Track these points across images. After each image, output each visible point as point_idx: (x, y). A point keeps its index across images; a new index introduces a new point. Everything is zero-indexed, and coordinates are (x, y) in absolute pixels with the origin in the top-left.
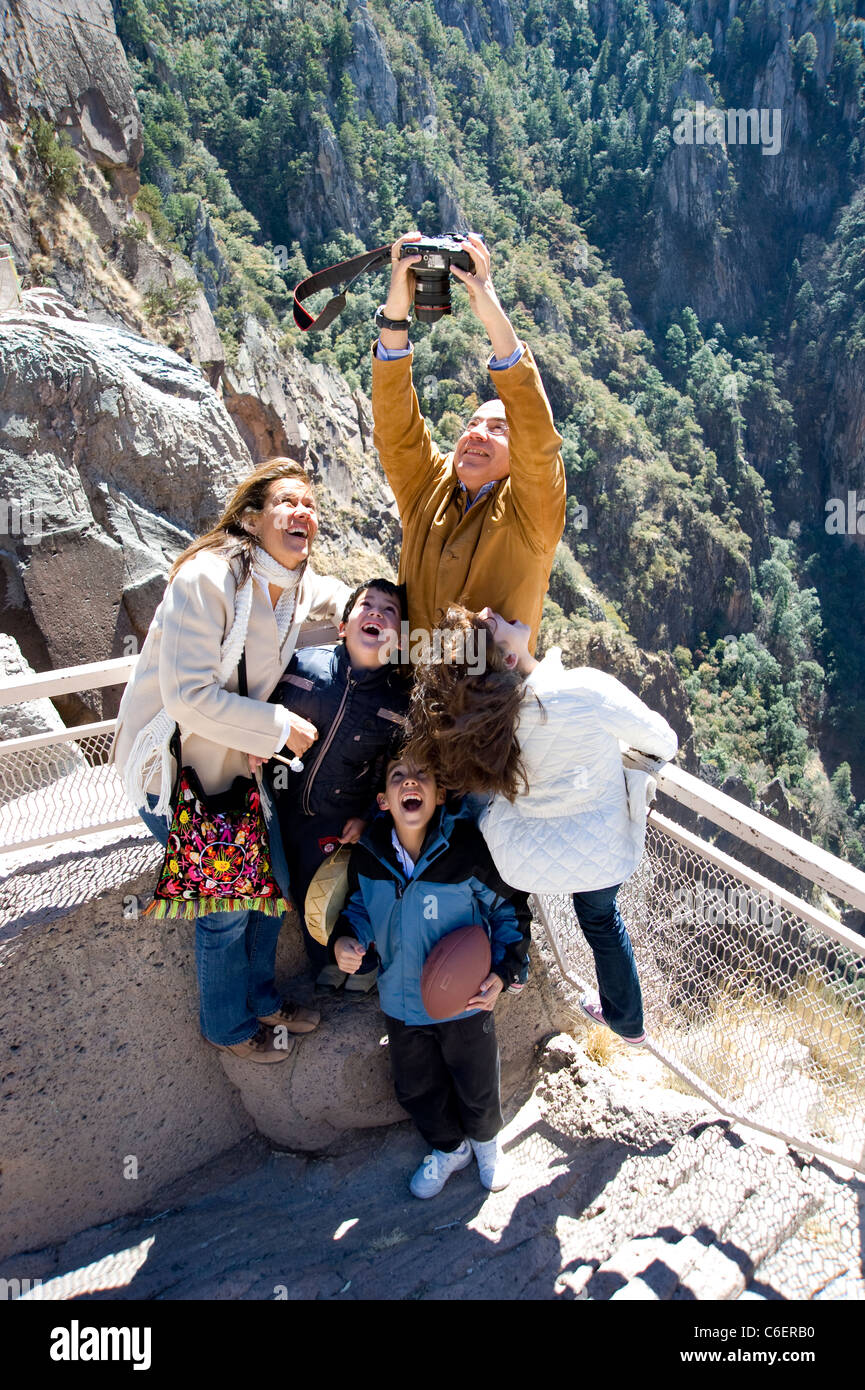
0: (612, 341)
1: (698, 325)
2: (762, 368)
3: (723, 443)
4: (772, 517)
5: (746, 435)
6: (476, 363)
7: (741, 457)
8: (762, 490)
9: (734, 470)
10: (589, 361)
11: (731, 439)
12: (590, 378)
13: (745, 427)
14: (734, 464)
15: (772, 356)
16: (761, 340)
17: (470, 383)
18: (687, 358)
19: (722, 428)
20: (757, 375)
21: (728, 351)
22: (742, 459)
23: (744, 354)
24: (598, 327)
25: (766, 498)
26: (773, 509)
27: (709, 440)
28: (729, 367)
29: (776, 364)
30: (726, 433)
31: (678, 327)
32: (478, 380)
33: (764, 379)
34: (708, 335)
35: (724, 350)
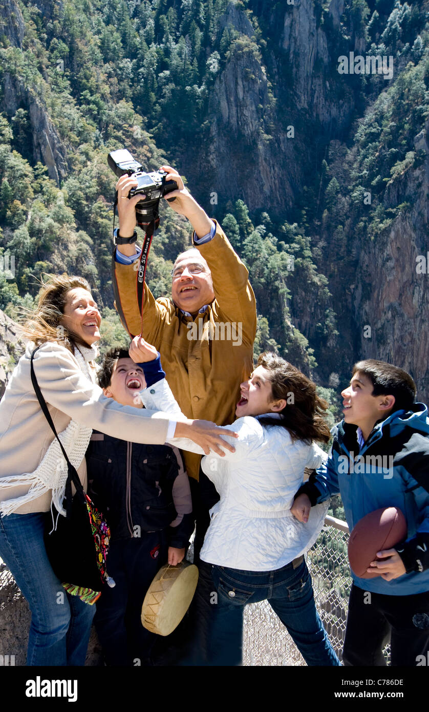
0: (179, 228)
1: (249, 214)
2: (302, 249)
3: (273, 310)
4: (315, 370)
5: (291, 303)
6: (66, 248)
7: (288, 322)
8: (307, 348)
9: (283, 332)
10: (160, 245)
11: (280, 307)
12: (162, 259)
13: (290, 297)
14: (283, 327)
15: (309, 239)
16: (299, 226)
17: (61, 264)
18: (240, 241)
19: (272, 299)
20: (298, 254)
21: (274, 235)
22: (289, 323)
23: (287, 238)
24: (166, 217)
25: (310, 355)
26: (316, 364)
27: (263, 309)
28: (275, 248)
29: (313, 245)
30: (275, 303)
31: (231, 216)
32: (68, 262)
33: (304, 258)
34: (257, 222)
35: (271, 234)
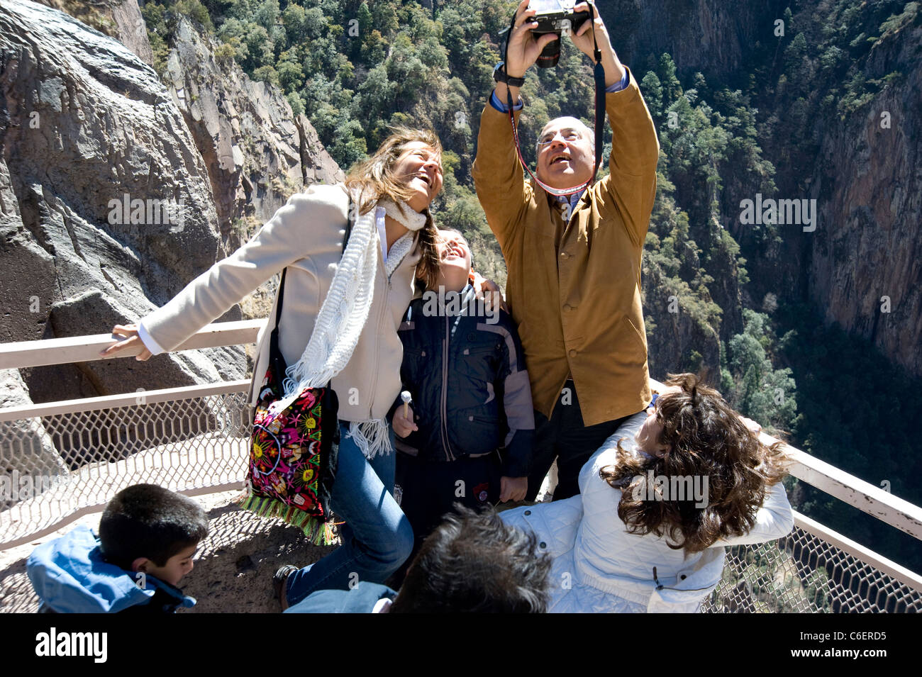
0: (583, 84)
1: (676, 73)
2: (744, 125)
3: (697, 203)
4: (746, 287)
5: (723, 196)
6: (434, 98)
7: (715, 221)
8: (738, 256)
9: (707, 233)
10: (556, 105)
11: (706, 200)
13: (721, 188)
14: (708, 227)
15: (756, 111)
16: (744, 94)
17: (425, 118)
18: (662, 109)
19: (697, 188)
20: (737, 131)
21: (708, 104)
22: (717, 223)
23: (725, 108)
24: (568, 69)
25: (741, 266)
26: (748, 279)
27: (682, 199)
28: (707, 121)
29: (760, 119)
30: (701, 194)
31: (653, 74)
32: (435, 116)
33: (745, 136)
34: (687, 85)
35: (704, 103)
